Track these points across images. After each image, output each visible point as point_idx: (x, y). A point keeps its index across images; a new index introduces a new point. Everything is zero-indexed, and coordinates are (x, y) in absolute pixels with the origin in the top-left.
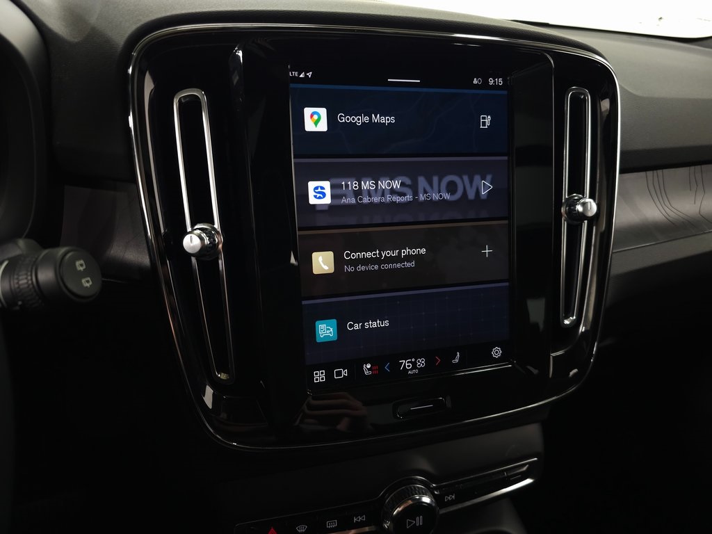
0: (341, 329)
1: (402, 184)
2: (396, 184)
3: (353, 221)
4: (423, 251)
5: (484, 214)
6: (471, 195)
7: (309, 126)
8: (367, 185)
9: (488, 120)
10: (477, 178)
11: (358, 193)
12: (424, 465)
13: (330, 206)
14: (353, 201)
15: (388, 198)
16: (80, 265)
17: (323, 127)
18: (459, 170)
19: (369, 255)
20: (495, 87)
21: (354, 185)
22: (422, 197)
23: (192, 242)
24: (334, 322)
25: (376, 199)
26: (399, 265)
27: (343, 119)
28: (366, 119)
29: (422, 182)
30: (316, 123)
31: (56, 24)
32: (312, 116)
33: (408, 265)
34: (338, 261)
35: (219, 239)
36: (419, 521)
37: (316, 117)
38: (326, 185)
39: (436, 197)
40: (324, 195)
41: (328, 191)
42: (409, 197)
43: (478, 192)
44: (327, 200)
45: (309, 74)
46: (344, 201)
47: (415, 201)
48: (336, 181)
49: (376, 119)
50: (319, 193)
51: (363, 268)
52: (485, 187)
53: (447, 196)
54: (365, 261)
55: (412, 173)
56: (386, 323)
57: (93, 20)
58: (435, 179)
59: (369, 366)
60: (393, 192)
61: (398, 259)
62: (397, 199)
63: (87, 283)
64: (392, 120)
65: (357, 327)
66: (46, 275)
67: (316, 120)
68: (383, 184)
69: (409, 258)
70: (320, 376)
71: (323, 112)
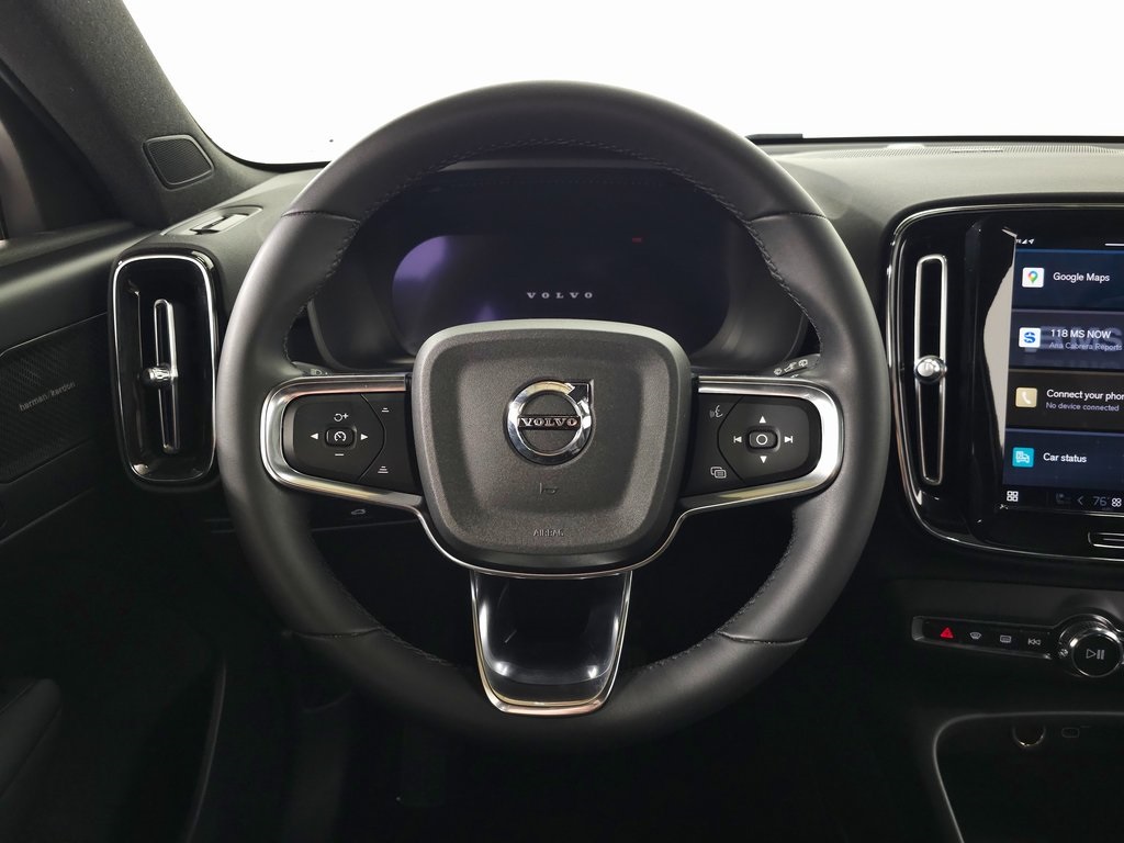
0: (1038, 458)
1: (1112, 335)
2: (1106, 335)
3: (1060, 364)
7: (1027, 283)
8: (1076, 333)
11: (1066, 340)
13: (1038, 350)
14: (1061, 347)
15: (1097, 346)
17: (1039, 283)
19: (1072, 395)
21: (1064, 333)
23: (922, 367)
24: (1032, 451)
25: (1084, 347)
26: (1102, 408)
27: (1058, 277)
28: (1081, 278)
30: (1033, 281)
32: (1030, 275)
33: (1111, 408)
34: (1042, 398)
36: (1101, 654)
37: (1033, 275)
38: (1037, 332)
40: (1034, 340)
41: (1038, 337)
42: (1118, 347)
44: (1037, 344)
45: (1031, 241)
46: (1052, 346)
48: (1047, 329)
49: (1091, 277)
50: (1030, 338)
51: (1065, 406)
54: (1068, 401)
56: (1083, 460)
59: (1062, 496)
60: (1102, 341)
61: (1102, 402)
62: (1106, 348)
64: (1107, 278)
65: (1054, 458)
67: (1033, 278)
68: (1092, 334)
69: (1113, 402)
70: (1013, 496)
71: (1040, 272)
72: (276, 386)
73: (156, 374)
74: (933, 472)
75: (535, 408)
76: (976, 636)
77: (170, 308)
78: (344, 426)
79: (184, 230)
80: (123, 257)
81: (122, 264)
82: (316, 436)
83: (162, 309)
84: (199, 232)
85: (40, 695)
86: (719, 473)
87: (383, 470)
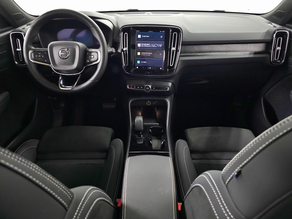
0: (140, 62)
2: (149, 45)
3: (143, 49)
4: (152, 53)
5: (160, 49)
6: (159, 47)
7: (139, 37)
8: (145, 44)
9: (162, 37)
10: (160, 44)
11: (144, 45)
12: (151, 83)
13: (140, 47)
14: (143, 46)
15: (148, 46)
16: (114, 49)
17: (140, 37)
18: (157, 43)
19: (144, 53)
20: (163, 32)
22: (152, 47)
23: (124, 49)
25: (146, 46)
27: (143, 36)
28: (145, 36)
29: (152, 44)
31: (115, 25)
34: (141, 54)
35: (127, 50)
36: (148, 88)
38: (140, 44)
39: (154, 47)
41: (140, 45)
42: (150, 46)
43: (160, 46)
44: (140, 46)
45: (139, 31)
46: (142, 46)
47: (151, 47)
48: (141, 44)
49: (147, 36)
50: (139, 45)
52: (161, 46)
53: (155, 47)
54: (144, 54)
55: (151, 43)
56: (146, 62)
57: (119, 25)
58: (154, 44)
59: (143, 67)
60: (148, 45)
61: (148, 54)
63: (114, 51)
64: (149, 36)
65: (142, 62)
66: (111, 50)
67: (139, 36)
68: (147, 44)
69: (150, 54)
70: (137, 67)
71: (140, 35)
72: (31, 49)
73: (18, 50)
74: (127, 64)
75: (63, 52)
76: (135, 87)
77: (19, 40)
78: (40, 55)
79: (20, 28)
80: (11, 32)
81: (11, 33)
82: (36, 56)
83: (18, 40)
84: (23, 29)
85: (6, 94)
86: (88, 61)
87: (46, 61)
